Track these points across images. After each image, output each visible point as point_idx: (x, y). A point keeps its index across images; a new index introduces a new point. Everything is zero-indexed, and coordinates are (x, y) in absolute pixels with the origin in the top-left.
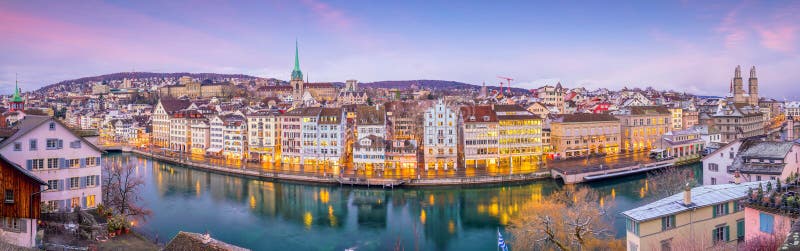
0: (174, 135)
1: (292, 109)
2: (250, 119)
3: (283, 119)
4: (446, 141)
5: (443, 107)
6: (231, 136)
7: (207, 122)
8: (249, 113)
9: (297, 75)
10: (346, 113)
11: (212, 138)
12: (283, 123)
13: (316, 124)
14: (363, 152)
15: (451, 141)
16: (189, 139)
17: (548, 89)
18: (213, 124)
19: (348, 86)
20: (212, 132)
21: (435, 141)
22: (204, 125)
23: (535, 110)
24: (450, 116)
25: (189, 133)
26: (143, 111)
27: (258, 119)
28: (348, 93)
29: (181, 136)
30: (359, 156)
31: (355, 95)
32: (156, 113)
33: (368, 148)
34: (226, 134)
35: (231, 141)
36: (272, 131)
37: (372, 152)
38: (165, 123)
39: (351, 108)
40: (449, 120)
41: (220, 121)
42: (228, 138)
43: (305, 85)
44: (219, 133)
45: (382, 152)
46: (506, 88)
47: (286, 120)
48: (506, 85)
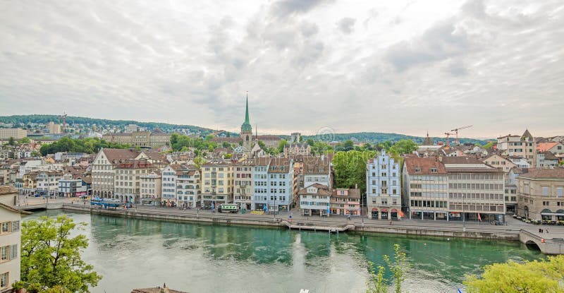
0: (119, 186)
1: (243, 159)
2: (203, 169)
3: (236, 169)
4: (390, 191)
5: (386, 158)
6: (184, 185)
7: (158, 173)
8: (202, 163)
9: (246, 127)
10: (294, 164)
11: (163, 188)
12: (236, 172)
13: (266, 173)
14: (309, 199)
15: (395, 191)
16: (138, 190)
17: (511, 139)
18: (165, 174)
19: (293, 138)
20: (163, 182)
21: (378, 191)
22: (155, 175)
23: (493, 163)
24: (394, 168)
25: (138, 184)
26: (78, 161)
27: (211, 169)
28: (293, 146)
29: (128, 187)
30: (306, 203)
31: (299, 146)
32: (96, 163)
33: (314, 196)
34: (179, 184)
35: (184, 191)
36: (225, 180)
37: (318, 200)
38: (109, 174)
39: (298, 159)
40: (392, 171)
41: (172, 171)
42: (181, 187)
43: (254, 138)
44: (171, 182)
45: (328, 200)
46: (453, 139)
47: (238, 169)
48: (453, 136)
